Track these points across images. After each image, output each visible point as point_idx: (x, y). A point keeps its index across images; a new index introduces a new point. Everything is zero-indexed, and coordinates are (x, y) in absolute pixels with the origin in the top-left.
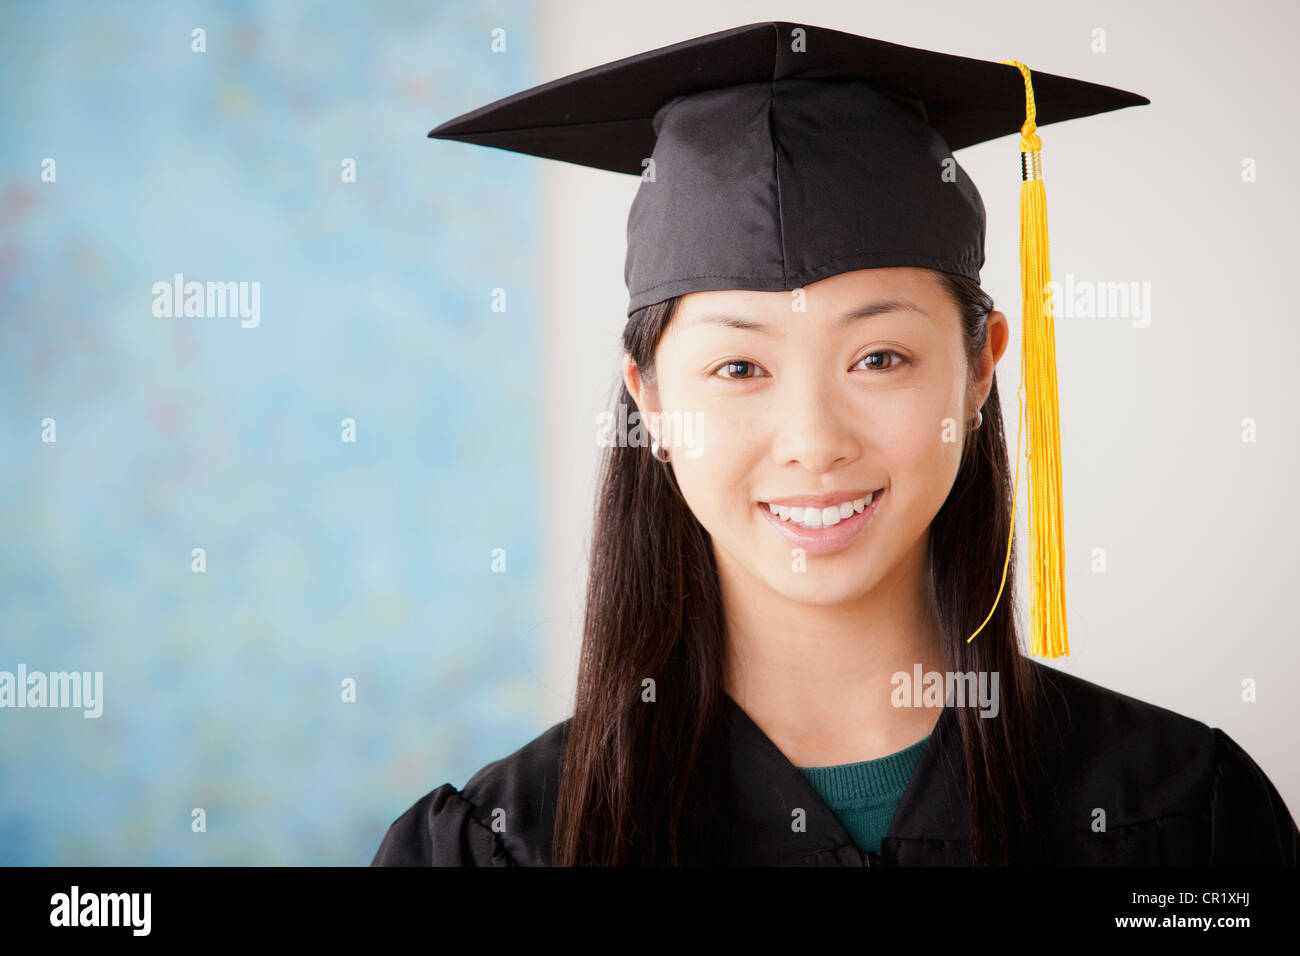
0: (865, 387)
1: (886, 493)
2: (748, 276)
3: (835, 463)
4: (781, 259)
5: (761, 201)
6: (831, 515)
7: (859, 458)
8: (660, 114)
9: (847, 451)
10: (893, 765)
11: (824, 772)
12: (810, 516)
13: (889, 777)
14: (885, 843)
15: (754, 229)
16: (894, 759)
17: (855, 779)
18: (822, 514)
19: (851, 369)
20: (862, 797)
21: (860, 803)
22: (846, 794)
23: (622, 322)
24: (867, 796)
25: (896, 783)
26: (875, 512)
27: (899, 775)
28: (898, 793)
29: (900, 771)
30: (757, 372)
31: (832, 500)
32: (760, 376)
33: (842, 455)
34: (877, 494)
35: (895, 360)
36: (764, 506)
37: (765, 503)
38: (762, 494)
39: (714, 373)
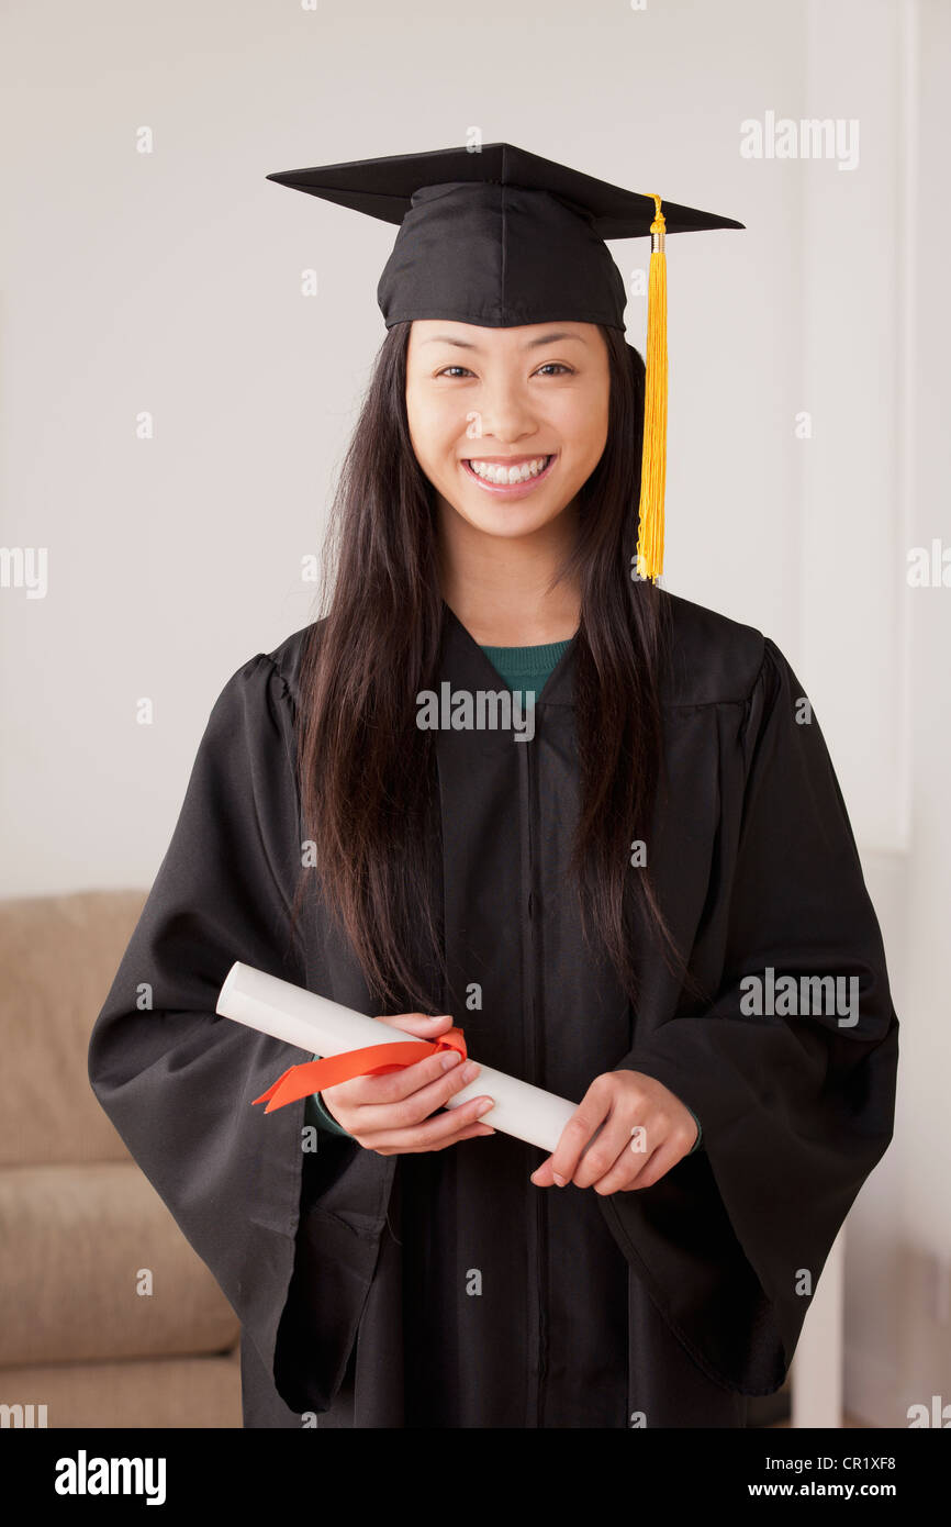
0: (539, 386)
1: (558, 457)
3: (519, 438)
6: (514, 474)
7: (534, 434)
9: (529, 428)
12: (500, 474)
18: (508, 472)
19: (532, 375)
26: (549, 474)
30: (469, 374)
31: (517, 460)
32: (471, 377)
33: (524, 432)
34: (549, 459)
35: (562, 370)
36: (468, 463)
37: (469, 461)
38: (466, 453)
39: (441, 373)
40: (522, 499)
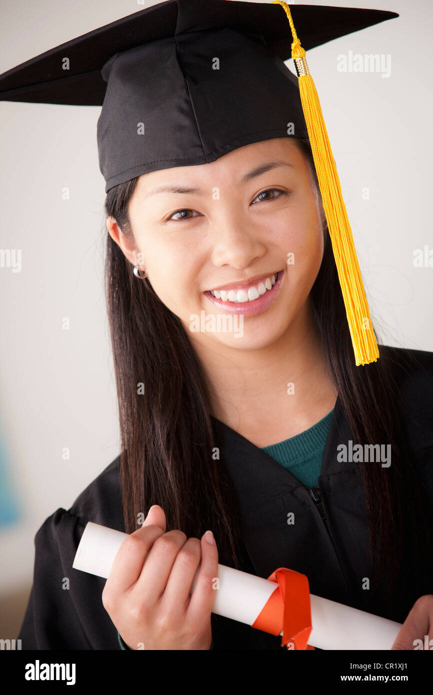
0: (260, 212)
1: (285, 272)
2: (181, 157)
3: (252, 262)
4: (200, 144)
5: (182, 110)
6: (253, 293)
7: (264, 256)
8: (106, 66)
9: (259, 252)
10: (315, 432)
11: (276, 447)
12: (240, 296)
13: (314, 440)
14: (320, 480)
15: (180, 128)
16: (314, 428)
17: (295, 447)
18: (247, 293)
19: (251, 204)
20: (301, 456)
21: (301, 460)
22: (291, 457)
23: (103, 197)
24: (304, 455)
25: (319, 442)
26: (281, 287)
27: (320, 437)
28: (322, 447)
29: (320, 434)
30: (194, 214)
31: (253, 282)
32: (197, 216)
33: (256, 256)
34: (278, 275)
35: (276, 194)
36: (209, 293)
37: (210, 291)
38: (207, 286)
39: (169, 219)
40: (264, 312)
